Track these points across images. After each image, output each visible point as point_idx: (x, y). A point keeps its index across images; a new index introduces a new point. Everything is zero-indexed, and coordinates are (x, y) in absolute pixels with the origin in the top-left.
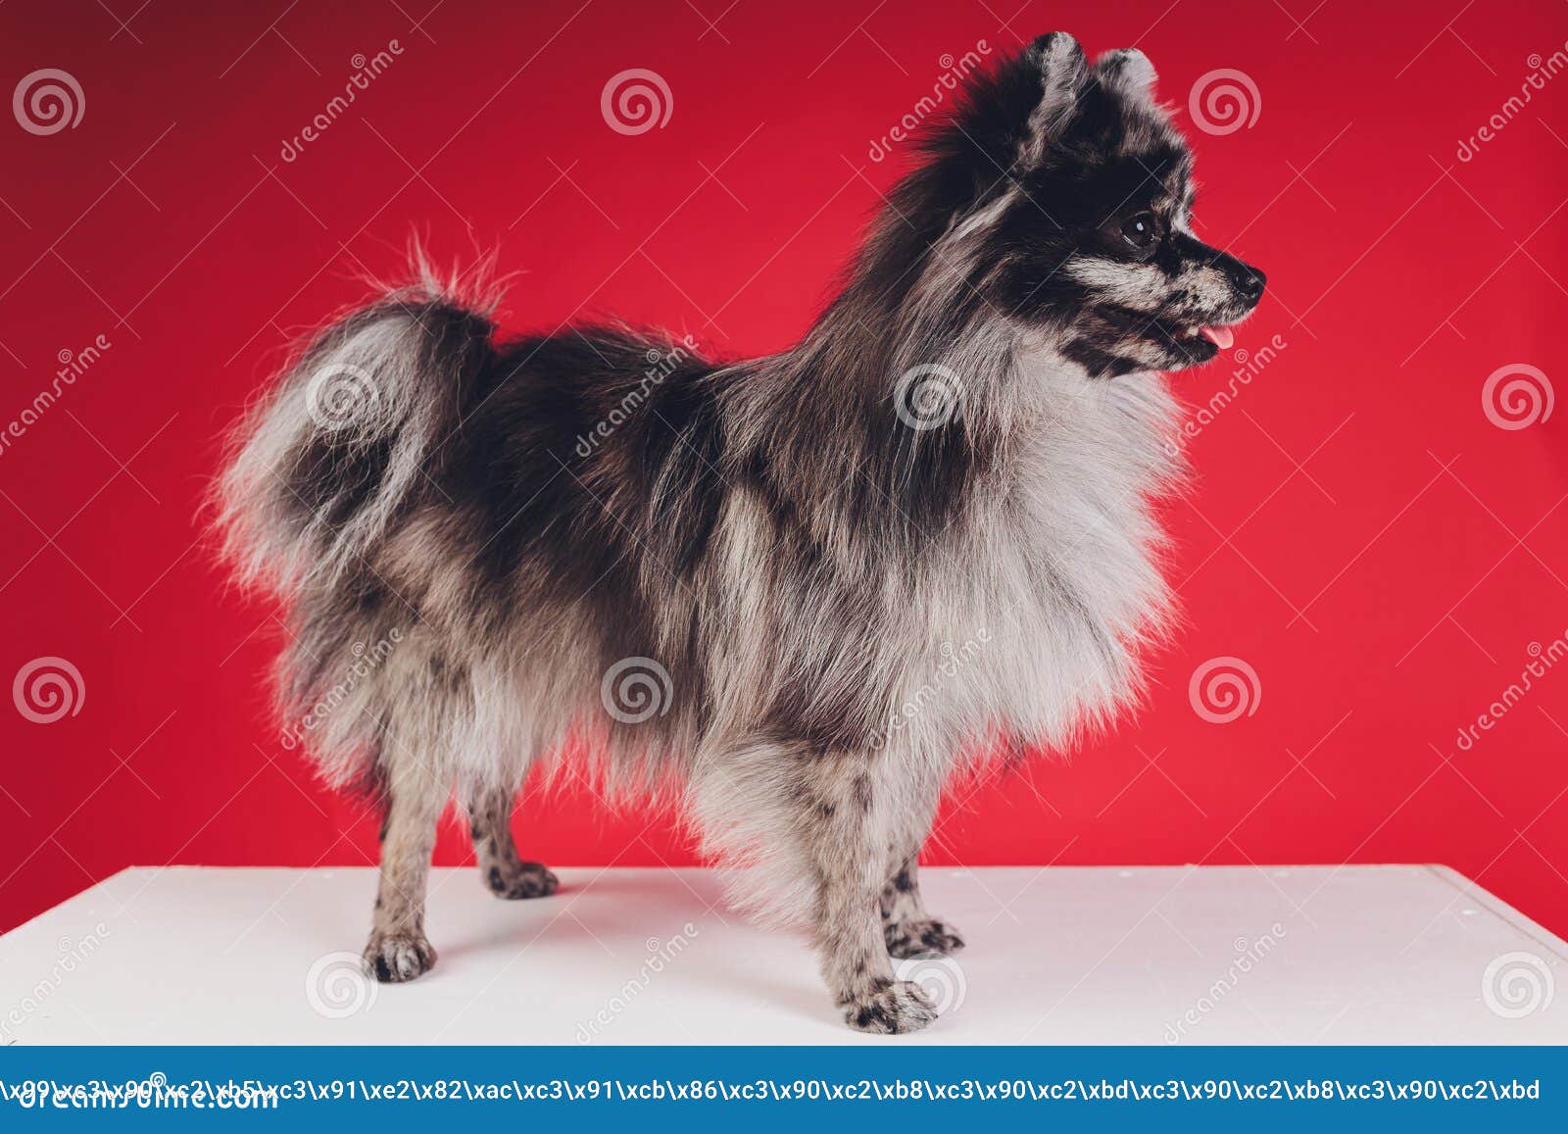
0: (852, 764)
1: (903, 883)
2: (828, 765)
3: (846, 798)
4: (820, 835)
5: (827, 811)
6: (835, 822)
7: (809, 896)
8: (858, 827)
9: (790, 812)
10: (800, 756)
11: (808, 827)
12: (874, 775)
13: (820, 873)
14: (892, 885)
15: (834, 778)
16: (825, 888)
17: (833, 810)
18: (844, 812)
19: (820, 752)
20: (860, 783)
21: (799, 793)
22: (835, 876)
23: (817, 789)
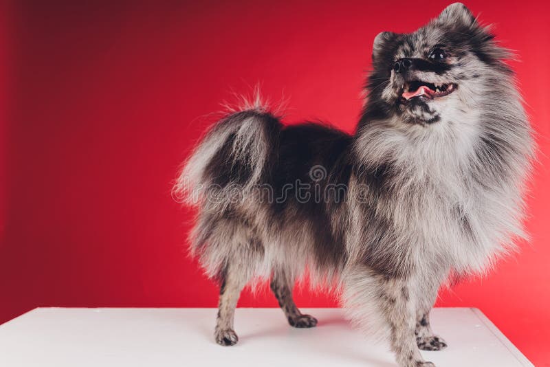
0: (400, 282)
1: (423, 323)
2: (391, 284)
3: (399, 296)
4: (391, 310)
5: (393, 301)
6: (396, 306)
7: (388, 332)
8: (405, 306)
9: (380, 302)
10: (380, 281)
11: (387, 308)
12: (408, 286)
13: (392, 324)
14: (419, 323)
15: (394, 288)
16: (394, 329)
17: (395, 300)
18: (399, 301)
19: (387, 279)
20: (403, 290)
21: (381, 295)
22: (398, 325)
23: (388, 293)
